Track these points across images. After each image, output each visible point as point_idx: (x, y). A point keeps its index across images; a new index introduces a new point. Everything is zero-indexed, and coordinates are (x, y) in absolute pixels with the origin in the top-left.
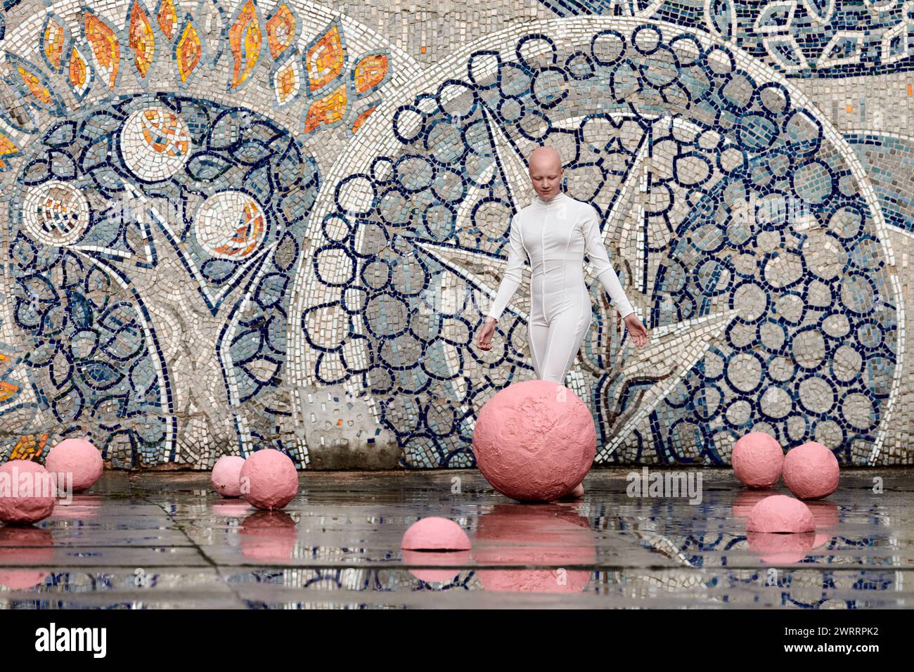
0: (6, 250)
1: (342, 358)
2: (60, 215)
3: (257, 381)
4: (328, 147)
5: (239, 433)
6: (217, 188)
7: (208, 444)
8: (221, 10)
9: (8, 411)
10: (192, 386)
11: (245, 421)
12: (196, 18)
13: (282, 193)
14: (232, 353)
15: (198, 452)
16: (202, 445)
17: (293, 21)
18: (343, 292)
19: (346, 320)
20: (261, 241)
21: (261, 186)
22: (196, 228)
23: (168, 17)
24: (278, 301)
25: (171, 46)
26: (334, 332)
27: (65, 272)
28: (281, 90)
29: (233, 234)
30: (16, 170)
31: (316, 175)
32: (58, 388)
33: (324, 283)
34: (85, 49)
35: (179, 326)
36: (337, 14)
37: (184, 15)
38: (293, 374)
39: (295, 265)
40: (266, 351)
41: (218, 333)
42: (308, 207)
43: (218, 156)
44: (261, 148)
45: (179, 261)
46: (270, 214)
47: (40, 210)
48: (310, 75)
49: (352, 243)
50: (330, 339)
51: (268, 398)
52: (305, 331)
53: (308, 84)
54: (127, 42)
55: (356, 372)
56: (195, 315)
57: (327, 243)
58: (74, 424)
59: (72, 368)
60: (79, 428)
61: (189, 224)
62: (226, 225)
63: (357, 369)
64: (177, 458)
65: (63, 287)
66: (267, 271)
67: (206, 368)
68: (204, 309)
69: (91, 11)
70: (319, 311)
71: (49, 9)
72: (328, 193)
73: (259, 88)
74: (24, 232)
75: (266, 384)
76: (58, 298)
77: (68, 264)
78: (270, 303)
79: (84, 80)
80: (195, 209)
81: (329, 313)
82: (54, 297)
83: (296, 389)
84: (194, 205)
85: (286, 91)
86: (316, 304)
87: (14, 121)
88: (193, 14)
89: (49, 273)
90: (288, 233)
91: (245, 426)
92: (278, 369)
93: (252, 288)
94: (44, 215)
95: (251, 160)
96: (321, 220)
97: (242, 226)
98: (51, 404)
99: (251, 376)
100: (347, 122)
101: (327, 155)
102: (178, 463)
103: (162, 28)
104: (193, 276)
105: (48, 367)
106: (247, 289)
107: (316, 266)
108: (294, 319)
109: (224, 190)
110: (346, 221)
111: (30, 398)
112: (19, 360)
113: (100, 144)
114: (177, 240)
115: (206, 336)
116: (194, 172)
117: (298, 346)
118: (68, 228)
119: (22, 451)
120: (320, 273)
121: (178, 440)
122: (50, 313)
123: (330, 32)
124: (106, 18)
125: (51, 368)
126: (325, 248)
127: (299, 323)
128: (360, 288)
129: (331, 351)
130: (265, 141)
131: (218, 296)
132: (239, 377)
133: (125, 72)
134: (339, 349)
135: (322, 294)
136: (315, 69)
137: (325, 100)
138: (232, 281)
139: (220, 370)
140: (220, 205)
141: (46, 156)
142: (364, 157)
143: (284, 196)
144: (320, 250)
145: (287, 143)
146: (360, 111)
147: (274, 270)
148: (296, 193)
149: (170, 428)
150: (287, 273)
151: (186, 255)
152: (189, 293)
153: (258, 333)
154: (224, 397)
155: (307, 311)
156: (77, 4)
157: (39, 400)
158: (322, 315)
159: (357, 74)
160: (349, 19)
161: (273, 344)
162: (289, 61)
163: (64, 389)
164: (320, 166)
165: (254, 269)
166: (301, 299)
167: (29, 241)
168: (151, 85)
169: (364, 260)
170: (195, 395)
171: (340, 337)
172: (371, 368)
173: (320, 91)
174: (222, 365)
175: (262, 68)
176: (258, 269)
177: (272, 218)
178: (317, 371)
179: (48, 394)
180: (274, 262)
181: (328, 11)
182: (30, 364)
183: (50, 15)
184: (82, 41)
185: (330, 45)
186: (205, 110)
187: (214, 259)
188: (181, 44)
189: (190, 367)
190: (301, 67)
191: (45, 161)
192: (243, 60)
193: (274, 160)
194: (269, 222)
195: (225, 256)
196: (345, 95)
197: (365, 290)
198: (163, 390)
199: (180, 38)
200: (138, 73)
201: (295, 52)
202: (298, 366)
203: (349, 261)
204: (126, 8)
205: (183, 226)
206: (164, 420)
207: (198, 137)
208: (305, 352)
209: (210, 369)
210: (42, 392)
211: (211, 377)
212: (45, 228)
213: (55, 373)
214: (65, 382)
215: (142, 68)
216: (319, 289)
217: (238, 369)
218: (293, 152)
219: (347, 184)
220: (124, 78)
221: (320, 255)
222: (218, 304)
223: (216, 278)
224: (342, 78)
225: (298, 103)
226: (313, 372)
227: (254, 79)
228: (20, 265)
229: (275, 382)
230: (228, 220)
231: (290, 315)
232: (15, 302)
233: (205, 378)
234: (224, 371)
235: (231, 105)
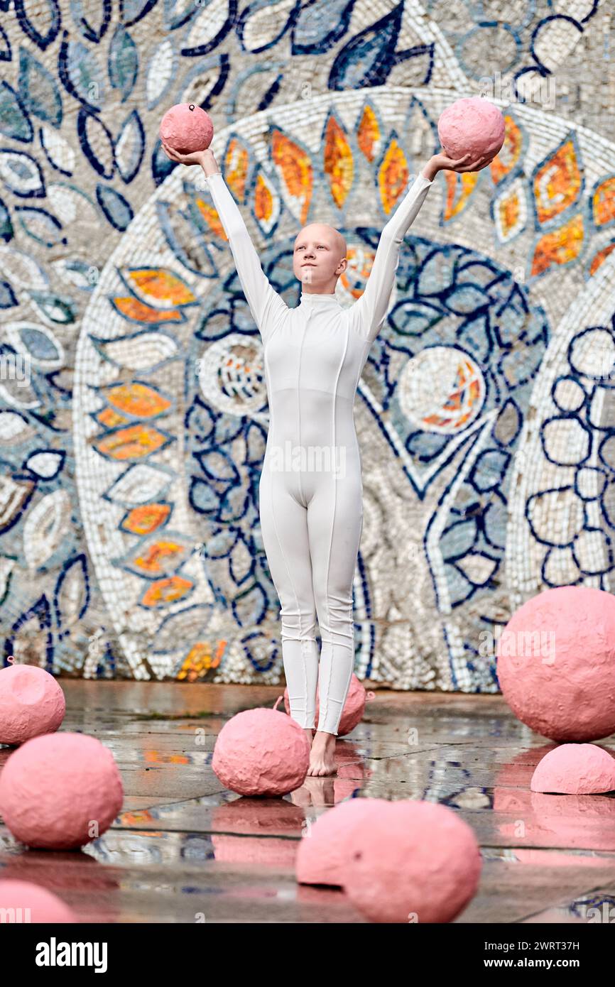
0: (181, 418)
1: (574, 556)
2: (244, 378)
3: (471, 583)
4: (561, 293)
5: (449, 646)
6: (424, 343)
7: (412, 658)
8: (433, 125)
9: (181, 612)
10: (394, 587)
11: (456, 631)
12: (402, 135)
13: (504, 351)
14: (441, 547)
15: (400, 668)
16: (405, 658)
17: (519, 136)
18: (576, 475)
19: (580, 509)
20: (477, 409)
21: (477, 341)
22: (400, 392)
23: (370, 134)
24: (497, 485)
25: (373, 170)
26: (565, 524)
27: (247, 446)
28: (504, 223)
29: (444, 400)
30: (192, 322)
31: (545, 329)
32: (239, 584)
33: (553, 462)
34: (273, 176)
35: (379, 512)
36: (572, 125)
37: (388, 131)
38: (514, 574)
39: (517, 441)
40: (481, 545)
41: (426, 521)
42: (534, 366)
43: (427, 304)
44: (479, 294)
45: (380, 434)
46: (489, 375)
47: (219, 372)
48: (538, 203)
49: (588, 413)
50: (560, 532)
51: (484, 604)
52: (530, 522)
53: (536, 214)
54: (322, 167)
55: (591, 574)
56: (398, 500)
57: (557, 412)
58: (256, 630)
59: (254, 563)
60: (261, 634)
61: (392, 388)
62: (436, 389)
63: (593, 570)
64: (374, 675)
65: (245, 463)
66: (485, 447)
67: (411, 565)
68: (410, 493)
69: (280, 129)
70: (546, 496)
71: (232, 128)
72: (559, 352)
73: (477, 220)
74: (201, 398)
75: (482, 586)
76: (238, 477)
77: (251, 437)
78: (486, 487)
79: (271, 212)
80: (400, 371)
81: (559, 499)
82: (233, 475)
83: (518, 592)
84: (398, 365)
85: (509, 223)
86: (543, 487)
87: (191, 264)
88: (399, 131)
89: (231, 447)
90: (511, 400)
91: (457, 637)
92: (497, 568)
93: (467, 468)
94: (225, 377)
95: (467, 310)
96: (550, 385)
97: (455, 391)
98: (229, 605)
99: (464, 575)
100: (584, 261)
101: (558, 303)
102: (375, 681)
103: (362, 149)
104: (396, 453)
105: (225, 561)
106: (460, 469)
107: (543, 441)
108: (516, 507)
109: (434, 346)
110: (582, 386)
111: (206, 597)
112: (194, 551)
113: (289, 290)
114: (378, 408)
115: (411, 526)
116: (399, 324)
117: (520, 539)
118: (252, 392)
119: (197, 659)
120: (548, 450)
121: (377, 653)
122: (230, 496)
123: (565, 148)
124: (296, 138)
125: (230, 561)
126: (555, 418)
127: (522, 511)
128: (597, 469)
129: (561, 547)
130: (483, 285)
131: (426, 477)
132: (451, 577)
133: (320, 203)
134: (571, 545)
135: (550, 476)
136: (544, 196)
137: (557, 233)
138: (442, 458)
139: (427, 568)
140: (429, 366)
141: (227, 306)
142: (603, 306)
143: (506, 354)
144: (547, 421)
145: (510, 287)
146: (601, 248)
147: (493, 445)
148: (521, 351)
149: (366, 638)
150: (509, 450)
151: (388, 426)
152: (392, 473)
153: (472, 524)
154: (431, 601)
155: (532, 497)
156: (264, 122)
157: (217, 598)
158: (549, 503)
159: (596, 201)
160: (588, 132)
161: (490, 537)
162: (513, 187)
163: (245, 586)
164: (549, 317)
165: (469, 444)
166: (524, 482)
167: (208, 408)
168: (349, 218)
169: (603, 435)
170: (397, 597)
171: (572, 530)
172: (610, 569)
173: (550, 222)
174: (429, 562)
175: (482, 196)
176: (474, 443)
177: (491, 382)
178: (543, 571)
179: (227, 593)
180: (493, 435)
181: (561, 122)
182: (206, 555)
183: (233, 135)
184: (268, 166)
185: (563, 165)
186: (412, 248)
187: (420, 432)
188: (384, 166)
189: (392, 563)
190: (528, 193)
191: (224, 312)
192: (458, 185)
193: (493, 310)
194: (487, 385)
195: (434, 428)
196: (582, 228)
197: (603, 471)
198: (359, 591)
199: (382, 160)
200: (334, 204)
201: (521, 174)
202: (520, 566)
203: (584, 435)
204: (321, 125)
205: (385, 390)
206: (359, 628)
207: (403, 282)
208: (529, 548)
209: (415, 566)
210: (219, 590)
211: (416, 577)
212: (224, 391)
213: (235, 568)
214: (246, 578)
215: (339, 197)
216: (546, 469)
217: (449, 567)
218: (516, 299)
219: (582, 339)
220: (318, 211)
221: (548, 427)
222: (426, 487)
223: (424, 454)
224: (579, 207)
225: (523, 239)
226: (539, 572)
227: (472, 209)
228: (197, 437)
229: (492, 583)
230: (438, 383)
231: (511, 501)
232: (190, 481)
233: (409, 577)
234: (431, 571)
235: (443, 243)
